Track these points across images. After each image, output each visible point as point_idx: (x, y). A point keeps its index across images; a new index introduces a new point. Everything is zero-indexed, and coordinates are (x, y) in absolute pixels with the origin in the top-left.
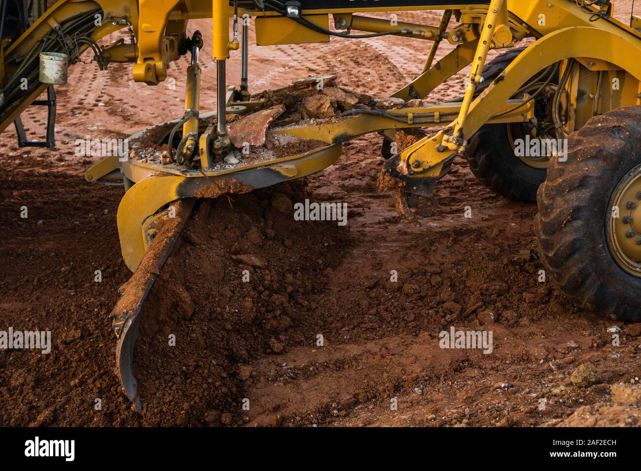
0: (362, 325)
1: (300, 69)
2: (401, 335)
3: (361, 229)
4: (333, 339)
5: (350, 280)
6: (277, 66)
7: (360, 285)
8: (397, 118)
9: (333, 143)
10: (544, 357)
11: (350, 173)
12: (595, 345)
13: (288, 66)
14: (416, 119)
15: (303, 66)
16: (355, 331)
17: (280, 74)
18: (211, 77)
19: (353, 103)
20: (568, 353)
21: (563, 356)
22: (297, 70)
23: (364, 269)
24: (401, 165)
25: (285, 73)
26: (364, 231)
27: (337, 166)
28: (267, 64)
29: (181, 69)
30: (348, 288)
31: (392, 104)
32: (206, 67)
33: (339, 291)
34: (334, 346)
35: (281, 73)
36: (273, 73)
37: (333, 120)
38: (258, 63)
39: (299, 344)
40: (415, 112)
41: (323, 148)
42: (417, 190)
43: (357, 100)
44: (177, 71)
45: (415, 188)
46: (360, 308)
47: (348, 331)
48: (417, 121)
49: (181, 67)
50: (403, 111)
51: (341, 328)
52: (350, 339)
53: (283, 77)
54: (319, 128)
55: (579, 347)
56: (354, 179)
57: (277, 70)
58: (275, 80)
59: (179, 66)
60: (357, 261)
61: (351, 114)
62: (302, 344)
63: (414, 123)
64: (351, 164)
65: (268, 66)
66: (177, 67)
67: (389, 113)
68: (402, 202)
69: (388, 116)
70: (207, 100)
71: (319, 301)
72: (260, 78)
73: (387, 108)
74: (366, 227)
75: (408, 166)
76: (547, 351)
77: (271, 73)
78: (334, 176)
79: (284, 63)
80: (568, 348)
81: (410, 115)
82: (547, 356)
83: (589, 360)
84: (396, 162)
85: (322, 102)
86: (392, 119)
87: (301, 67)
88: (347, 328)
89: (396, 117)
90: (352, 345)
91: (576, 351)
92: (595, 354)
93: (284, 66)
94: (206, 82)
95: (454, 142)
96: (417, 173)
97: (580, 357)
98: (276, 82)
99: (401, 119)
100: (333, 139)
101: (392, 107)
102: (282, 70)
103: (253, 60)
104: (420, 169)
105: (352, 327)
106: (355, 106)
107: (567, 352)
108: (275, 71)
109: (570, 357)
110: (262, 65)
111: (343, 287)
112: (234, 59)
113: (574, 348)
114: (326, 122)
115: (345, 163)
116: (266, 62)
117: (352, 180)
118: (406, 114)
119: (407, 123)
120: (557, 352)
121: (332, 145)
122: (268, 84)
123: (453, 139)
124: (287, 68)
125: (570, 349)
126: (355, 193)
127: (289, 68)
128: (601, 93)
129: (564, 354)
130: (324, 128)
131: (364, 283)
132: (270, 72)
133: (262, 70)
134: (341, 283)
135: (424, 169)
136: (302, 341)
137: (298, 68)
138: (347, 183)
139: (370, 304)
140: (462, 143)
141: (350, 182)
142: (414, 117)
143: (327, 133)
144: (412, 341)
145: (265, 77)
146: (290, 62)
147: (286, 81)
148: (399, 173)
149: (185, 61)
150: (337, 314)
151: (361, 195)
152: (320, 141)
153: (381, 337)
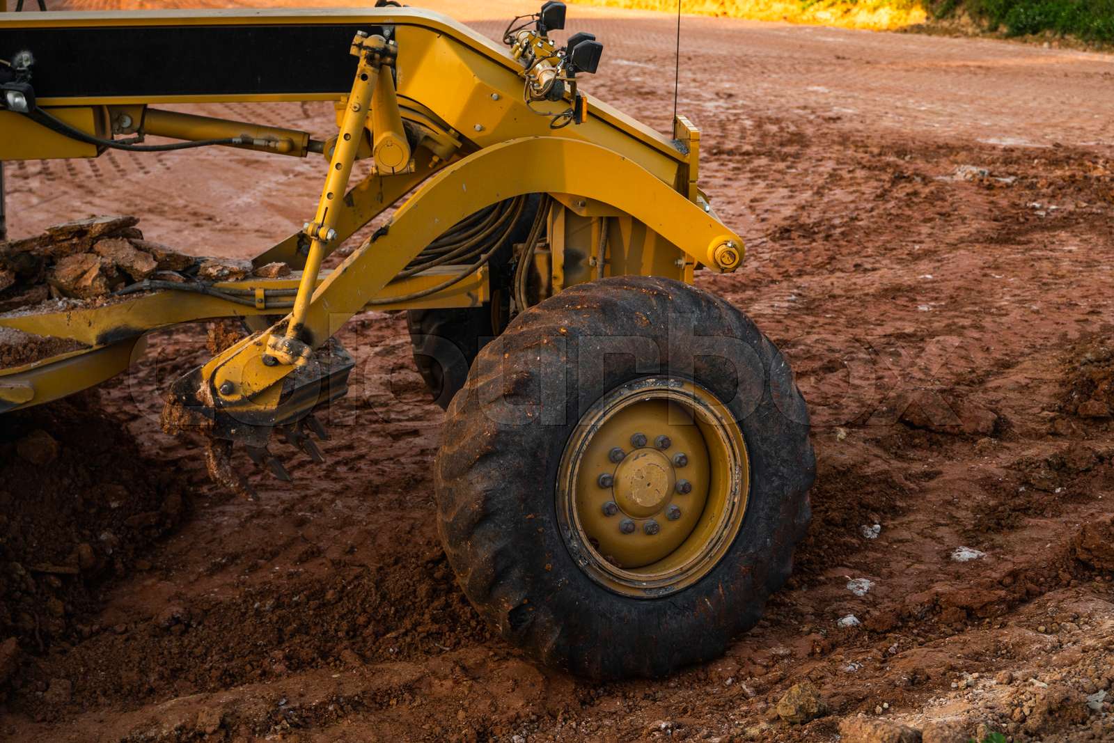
0: (419, 629)
1: (315, 178)
2: (487, 644)
3: (419, 458)
4: (368, 653)
5: (399, 549)
6: (275, 172)
7: (418, 556)
8: (234, 298)
9: (98, 344)
10: (732, 674)
11: (400, 361)
12: (818, 650)
13: (293, 171)
14: (272, 299)
15: (320, 172)
16: (408, 639)
17: (280, 187)
18: (156, 191)
19: (145, 270)
20: (773, 666)
21: (764, 671)
22: (309, 179)
23: (425, 529)
24: (202, 388)
25: (289, 185)
26: (425, 462)
27: (377, 349)
28: (256, 168)
29: (101, 175)
30: (396, 563)
31: (226, 272)
32: (146, 173)
33: (381, 568)
34: (371, 666)
35: (281, 184)
36: (267, 185)
37: (100, 301)
38: (240, 167)
39: (309, 664)
40: (268, 287)
41: (75, 353)
42: (237, 435)
43: (155, 264)
44: (94, 178)
45: (233, 431)
46: (416, 598)
47: (396, 638)
48: (273, 303)
49: (100, 172)
50: (247, 285)
51: (384, 635)
52: (400, 652)
53: (285, 192)
54: (69, 317)
55: (790, 655)
56: (406, 371)
57: (274, 179)
58: (270, 196)
59: (97, 170)
60: (412, 515)
61: (141, 291)
62: (314, 664)
63: (266, 308)
64: (402, 345)
65: (259, 172)
66: (94, 171)
67: (219, 289)
68: (215, 456)
69: (218, 294)
70: (149, 231)
71: (344, 587)
72: (243, 192)
73: (218, 279)
74: (427, 455)
75: (214, 391)
76: (737, 663)
77: (264, 185)
78: (371, 366)
79: (285, 166)
80: (774, 656)
81: (259, 293)
82: (738, 671)
83: (808, 676)
84: (194, 383)
85: (85, 267)
86: (225, 299)
87: (317, 175)
88: (394, 634)
89: (234, 295)
90: (404, 664)
91: (786, 661)
92: (819, 665)
93: (286, 173)
94: (148, 200)
95: (285, 349)
96: (231, 404)
97: (793, 671)
98: (271, 200)
99: (241, 300)
100: (98, 337)
101: (227, 277)
102: (283, 179)
103: (231, 161)
104: (235, 398)
105: (402, 631)
106: (151, 276)
107: (771, 663)
108: (270, 181)
109: (776, 673)
110: (247, 171)
111: (387, 561)
112: (198, 160)
113: (783, 657)
114: (86, 306)
115: (392, 344)
116: (255, 165)
117: (403, 372)
118: (253, 289)
119: (254, 306)
120: (754, 663)
121: (95, 348)
122: (258, 204)
123: (284, 344)
124: (291, 176)
125: (776, 659)
126: (408, 396)
127: (295, 176)
128: (608, 256)
129: (766, 667)
130: (79, 317)
131: (423, 553)
132: (261, 182)
133: (246, 180)
134: (383, 555)
135: (243, 397)
136: (313, 660)
137: (313, 175)
138: (396, 377)
139: (434, 591)
140: (301, 352)
141: (401, 377)
142: (266, 296)
143: (84, 326)
144: (508, 654)
145: (253, 192)
146: (296, 165)
147: (288, 199)
148: (200, 404)
149: (108, 162)
150: (375, 610)
151: (420, 398)
152: (71, 340)
153: (455, 647)
